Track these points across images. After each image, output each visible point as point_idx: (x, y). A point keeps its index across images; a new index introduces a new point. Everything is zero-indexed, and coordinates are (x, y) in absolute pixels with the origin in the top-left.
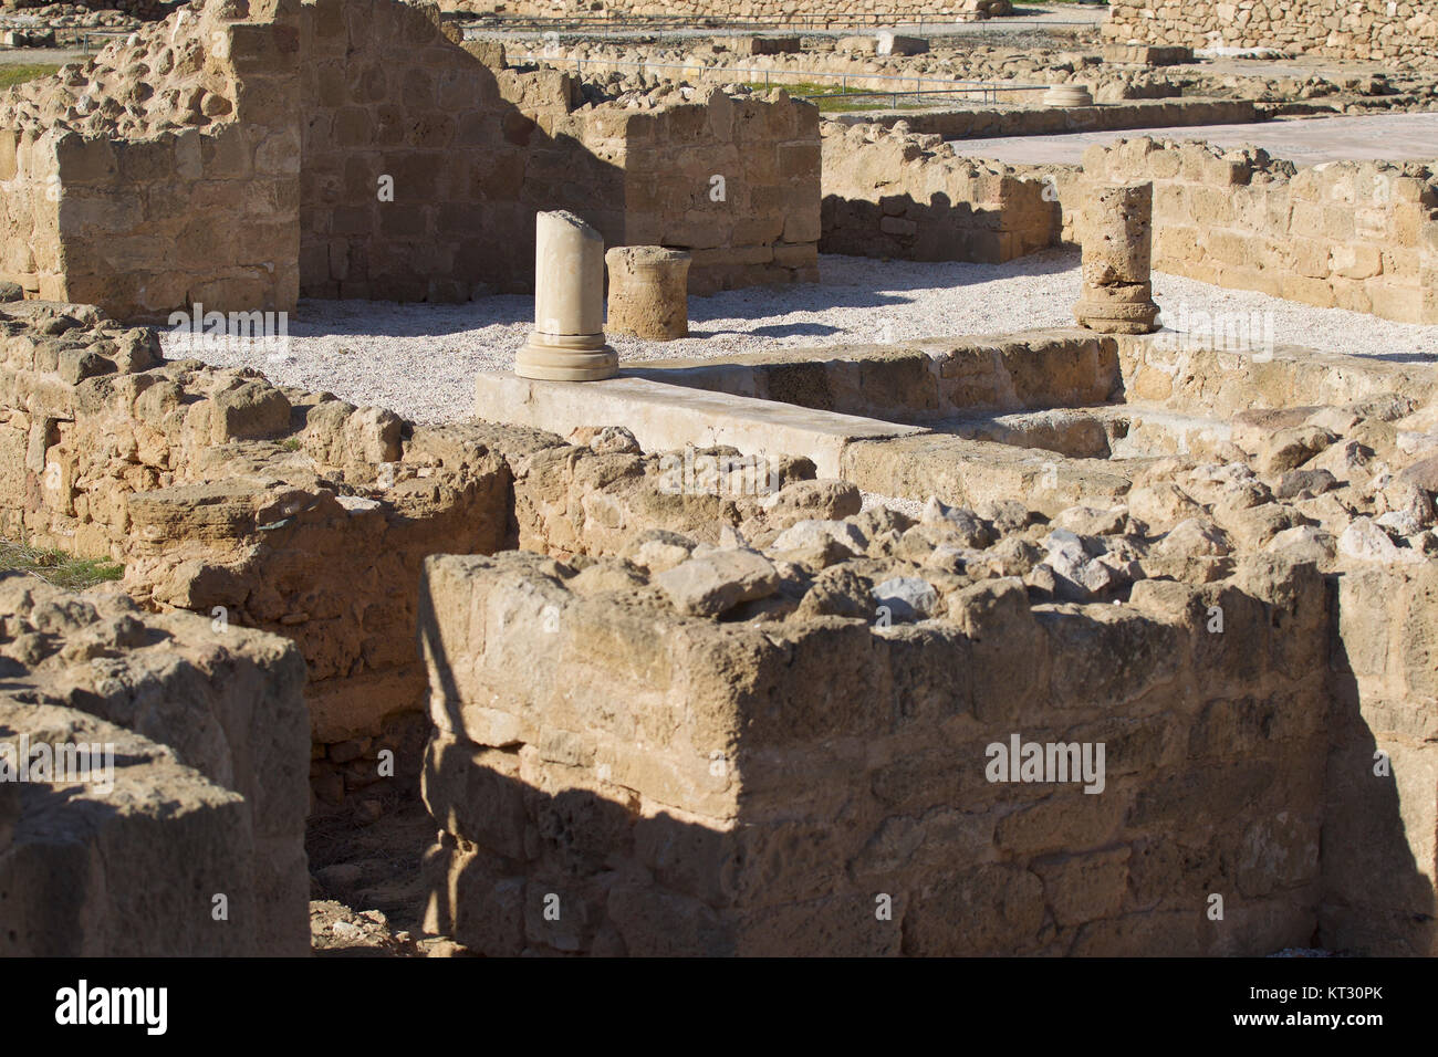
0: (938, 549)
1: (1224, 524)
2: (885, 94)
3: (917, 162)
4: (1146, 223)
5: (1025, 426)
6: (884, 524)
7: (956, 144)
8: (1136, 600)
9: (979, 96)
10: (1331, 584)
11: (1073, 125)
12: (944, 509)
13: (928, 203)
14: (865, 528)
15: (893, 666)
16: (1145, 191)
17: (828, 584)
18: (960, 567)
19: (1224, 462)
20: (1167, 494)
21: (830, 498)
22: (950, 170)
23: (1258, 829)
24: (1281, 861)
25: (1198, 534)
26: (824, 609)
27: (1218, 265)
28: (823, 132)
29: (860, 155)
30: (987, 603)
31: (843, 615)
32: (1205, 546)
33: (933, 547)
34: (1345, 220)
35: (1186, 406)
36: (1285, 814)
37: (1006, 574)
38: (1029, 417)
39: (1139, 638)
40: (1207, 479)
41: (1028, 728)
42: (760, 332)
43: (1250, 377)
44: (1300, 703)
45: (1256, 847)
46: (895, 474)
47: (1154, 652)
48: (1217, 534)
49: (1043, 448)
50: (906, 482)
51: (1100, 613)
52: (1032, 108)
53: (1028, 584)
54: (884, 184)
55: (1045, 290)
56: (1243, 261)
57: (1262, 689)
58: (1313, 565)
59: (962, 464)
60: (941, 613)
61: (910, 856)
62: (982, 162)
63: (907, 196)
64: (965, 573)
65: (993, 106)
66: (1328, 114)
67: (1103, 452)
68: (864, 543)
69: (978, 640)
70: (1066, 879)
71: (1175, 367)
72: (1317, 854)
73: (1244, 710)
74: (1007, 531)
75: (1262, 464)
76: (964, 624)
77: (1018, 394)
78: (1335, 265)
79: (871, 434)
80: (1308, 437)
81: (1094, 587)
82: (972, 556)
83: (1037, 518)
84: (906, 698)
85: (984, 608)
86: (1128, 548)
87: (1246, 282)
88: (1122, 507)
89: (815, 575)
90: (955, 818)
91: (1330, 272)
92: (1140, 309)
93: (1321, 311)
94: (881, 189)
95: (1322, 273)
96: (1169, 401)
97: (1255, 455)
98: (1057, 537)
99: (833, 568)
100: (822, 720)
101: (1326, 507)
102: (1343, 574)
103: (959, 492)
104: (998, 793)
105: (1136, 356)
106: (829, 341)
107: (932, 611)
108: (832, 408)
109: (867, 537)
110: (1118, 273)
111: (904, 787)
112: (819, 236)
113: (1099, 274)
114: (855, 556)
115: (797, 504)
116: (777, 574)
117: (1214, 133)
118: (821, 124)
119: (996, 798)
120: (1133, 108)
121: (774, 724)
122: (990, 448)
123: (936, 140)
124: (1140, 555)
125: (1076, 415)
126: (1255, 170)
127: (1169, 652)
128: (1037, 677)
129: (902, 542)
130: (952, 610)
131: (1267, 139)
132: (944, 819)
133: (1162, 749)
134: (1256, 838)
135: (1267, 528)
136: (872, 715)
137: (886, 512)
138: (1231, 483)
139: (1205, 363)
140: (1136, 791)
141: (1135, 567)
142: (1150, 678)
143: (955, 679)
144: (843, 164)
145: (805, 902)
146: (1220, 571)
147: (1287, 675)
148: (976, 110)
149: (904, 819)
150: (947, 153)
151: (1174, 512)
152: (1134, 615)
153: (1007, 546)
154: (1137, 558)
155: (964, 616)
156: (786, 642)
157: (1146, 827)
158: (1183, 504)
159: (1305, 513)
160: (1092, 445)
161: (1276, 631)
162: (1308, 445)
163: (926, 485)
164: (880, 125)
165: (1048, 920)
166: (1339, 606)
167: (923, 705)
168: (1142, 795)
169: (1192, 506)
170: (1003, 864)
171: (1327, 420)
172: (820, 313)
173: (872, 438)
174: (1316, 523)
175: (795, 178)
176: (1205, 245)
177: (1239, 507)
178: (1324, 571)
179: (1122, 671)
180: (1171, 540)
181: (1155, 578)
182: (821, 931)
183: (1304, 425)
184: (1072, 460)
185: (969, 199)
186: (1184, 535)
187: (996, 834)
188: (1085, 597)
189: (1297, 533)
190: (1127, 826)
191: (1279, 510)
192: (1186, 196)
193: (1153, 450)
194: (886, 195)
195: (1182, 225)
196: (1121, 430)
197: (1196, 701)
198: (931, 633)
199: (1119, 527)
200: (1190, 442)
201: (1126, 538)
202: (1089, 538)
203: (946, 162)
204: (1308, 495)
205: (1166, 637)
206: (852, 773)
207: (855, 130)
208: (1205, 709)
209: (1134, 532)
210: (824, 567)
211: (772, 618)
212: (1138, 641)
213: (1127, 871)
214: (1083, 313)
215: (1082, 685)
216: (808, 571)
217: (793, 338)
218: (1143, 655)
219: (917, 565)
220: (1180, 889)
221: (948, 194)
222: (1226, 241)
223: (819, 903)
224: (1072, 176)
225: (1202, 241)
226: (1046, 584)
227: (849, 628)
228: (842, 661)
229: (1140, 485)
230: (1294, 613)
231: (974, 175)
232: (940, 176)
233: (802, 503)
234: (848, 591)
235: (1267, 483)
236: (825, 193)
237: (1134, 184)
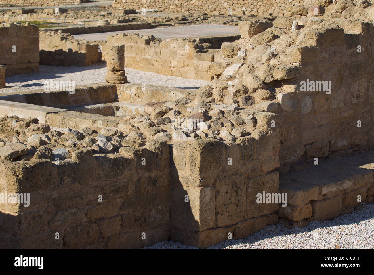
0: (69, 141)
1: (143, 132)
2: (56, 23)
3: (64, 41)
4: (123, 55)
5: (93, 108)
6: (55, 135)
7: (75, 36)
8: (121, 152)
9: (80, 23)
10: (170, 147)
11: (105, 30)
12: (71, 130)
13: (67, 51)
14: (50, 136)
15: (58, 172)
16: (123, 47)
17: (41, 151)
18: (75, 145)
19: (143, 116)
20: (128, 125)
21: (42, 128)
22: (73, 43)
23: (154, 210)
24: (160, 219)
25: (136, 135)
26: (40, 157)
27: (142, 66)
28: (40, 34)
29: (49, 39)
30: (82, 154)
31: (45, 159)
32: (138, 138)
33: (68, 140)
34: (174, 53)
35: (134, 102)
36: (161, 206)
37: (87, 147)
38: (94, 106)
39: (122, 162)
40: (138, 121)
41: (94, 186)
42: (24, 86)
43: (151, 94)
44: (163, 178)
45: (154, 215)
46: (59, 122)
47: (125, 166)
48: (141, 135)
49: (97, 114)
50: (62, 124)
51: (111, 156)
52: (94, 26)
53: (92, 149)
54: (56, 47)
55: (98, 73)
56: (148, 64)
57: (153, 174)
58: (166, 142)
59: (77, 118)
60: (70, 157)
61: (64, 220)
62: (81, 40)
63: (62, 50)
64: (76, 147)
65: (84, 26)
66: (170, 26)
67: (113, 114)
68: (50, 140)
69: (80, 164)
70: (105, 225)
71: (131, 92)
72: (169, 216)
73: (149, 180)
74: (87, 135)
75: (152, 116)
76: (76, 160)
77: (91, 100)
78: (172, 65)
79: (53, 112)
80: (164, 109)
81: (109, 149)
82: (78, 142)
83: (95, 132)
84: (62, 180)
85: (81, 156)
86: (118, 139)
87: (149, 70)
88: (117, 128)
89: (38, 149)
90: (75, 210)
91: (171, 67)
92: (122, 77)
93: (169, 77)
94: (55, 48)
95: (169, 67)
96: (130, 101)
97: (150, 114)
98: (100, 137)
99: (42, 147)
100: (40, 186)
101: (169, 127)
102: (174, 144)
103: (76, 126)
104: (86, 203)
105: (121, 89)
106: (42, 88)
107: (68, 157)
108: (43, 105)
109: (51, 138)
110: (116, 68)
111: (62, 203)
112: (39, 60)
113: (111, 69)
114: (48, 143)
115: (34, 130)
116: (27, 148)
117: (141, 32)
118: (39, 31)
119: (86, 205)
120: (120, 25)
121: (28, 187)
122: (84, 114)
123: (69, 35)
124: (121, 141)
125: (106, 105)
126: (151, 41)
127: (129, 165)
128: (95, 173)
129: (60, 139)
130: (73, 156)
131: (155, 33)
132: (73, 210)
133: (128, 191)
134: (153, 213)
135: (154, 133)
136: (53, 184)
137: (56, 131)
138: (144, 122)
139: (139, 91)
140: (122, 201)
141: (120, 144)
142: (124, 172)
143: (74, 174)
144: (45, 42)
145: (37, 233)
146: (142, 144)
147: (160, 170)
148: (80, 27)
149: (62, 211)
150: (72, 38)
151: (130, 129)
152: (120, 156)
153: (87, 140)
154: (121, 142)
155: (76, 158)
156: (30, 166)
157: (125, 211)
158: (132, 127)
159: (163, 129)
160: (110, 113)
161: (157, 159)
162: (164, 111)
163: (67, 124)
164: (55, 31)
165: (101, 236)
166: (173, 152)
167: (66, 181)
168: (123, 203)
169: (134, 128)
170: (88, 222)
171: (168, 105)
172: (40, 80)
173: (53, 113)
174: (166, 131)
175: (33, 46)
176: (139, 60)
177: (146, 128)
178: (168, 144)
179: (117, 171)
180: (129, 137)
181: (125, 147)
182: (42, 241)
183: (163, 106)
184: (105, 117)
185: (78, 50)
186: (132, 135)
187: (86, 214)
188: (107, 152)
189: (161, 134)
190: (120, 211)
191: (157, 128)
192: (134, 48)
193: (126, 114)
194: (56, 50)
195: (133, 55)
196: (118, 109)
197: (137, 178)
198: (68, 162)
199: (116, 134)
200: (136, 111)
201: (118, 136)
202: (108, 137)
203: (72, 41)
204: (164, 124)
205: (128, 161)
206: (48, 199)
207: (48, 33)
208: (139, 180)
209: (119, 135)
210: (40, 147)
211: (26, 160)
212: (121, 163)
213: (120, 222)
214: (107, 79)
215: (107, 175)
216: (35, 147)
217: (33, 87)
218: (122, 166)
219: (64, 145)
220: (134, 226)
221: (72, 49)
222: (144, 59)
223: (41, 233)
224: (104, 44)
225: (138, 59)
226: (97, 149)
227: (46, 162)
228: (45, 171)
229: (121, 123)
230: (161, 154)
231: (79, 44)
232: (70, 44)
233: (35, 130)
234: (46, 152)
235: (154, 121)
236: (40, 49)
237: (120, 45)
